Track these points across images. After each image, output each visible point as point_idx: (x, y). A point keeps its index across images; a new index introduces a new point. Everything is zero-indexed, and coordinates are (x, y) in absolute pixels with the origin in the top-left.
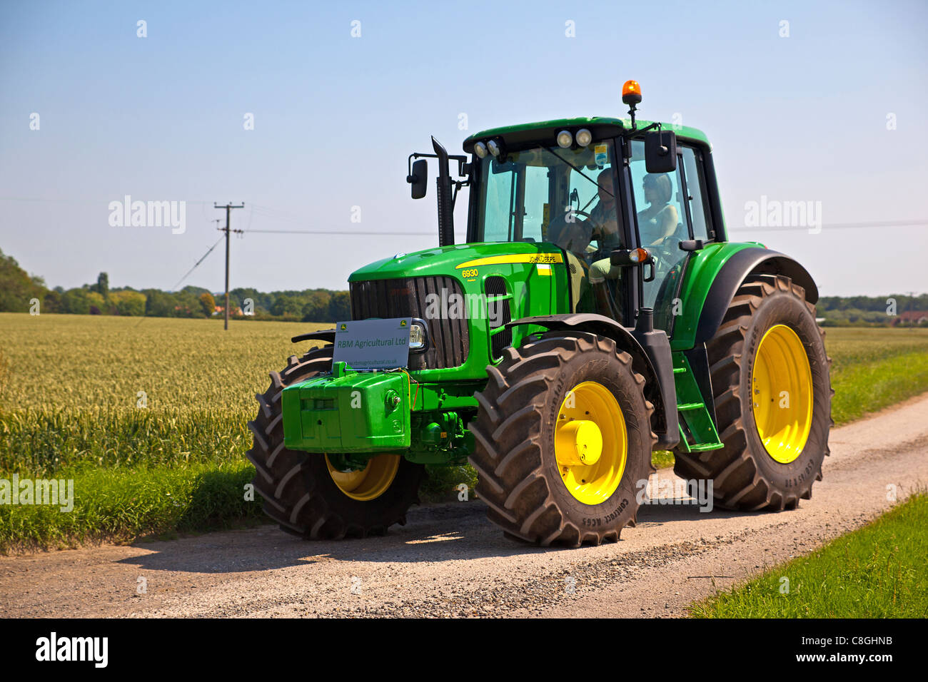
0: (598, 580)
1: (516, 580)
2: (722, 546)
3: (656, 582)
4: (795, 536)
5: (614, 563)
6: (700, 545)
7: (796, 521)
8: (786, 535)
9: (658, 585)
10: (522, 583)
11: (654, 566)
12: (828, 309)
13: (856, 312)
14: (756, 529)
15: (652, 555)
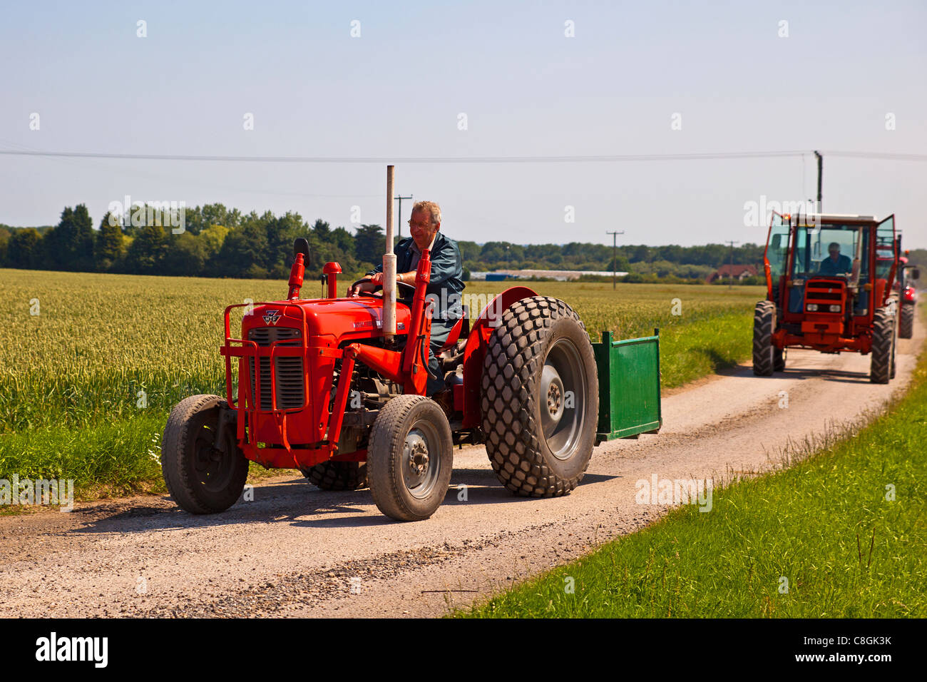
0: (308, 595)
1: (204, 596)
2: (469, 553)
3: (381, 598)
4: (560, 540)
5: (332, 574)
6: (442, 551)
7: (564, 521)
8: (549, 539)
9: (384, 602)
10: (212, 599)
11: (382, 578)
12: (632, 261)
13: (666, 265)
14: (514, 530)
15: (381, 564)
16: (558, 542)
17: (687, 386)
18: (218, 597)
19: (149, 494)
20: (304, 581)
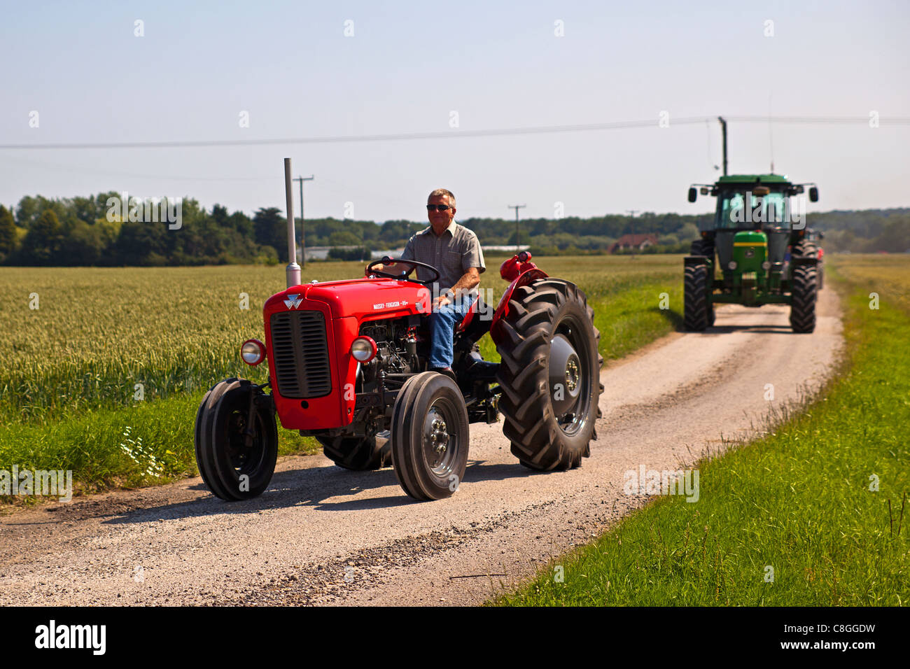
1: (228, 592)
2: (481, 535)
3: (411, 586)
4: (568, 518)
6: (453, 535)
7: (562, 498)
8: (556, 517)
9: (415, 590)
11: (404, 566)
13: (566, 237)
14: (518, 511)
15: (397, 551)
16: (567, 520)
17: (629, 356)
18: (242, 592)
19: (123, 489)
20: (326, 572)
